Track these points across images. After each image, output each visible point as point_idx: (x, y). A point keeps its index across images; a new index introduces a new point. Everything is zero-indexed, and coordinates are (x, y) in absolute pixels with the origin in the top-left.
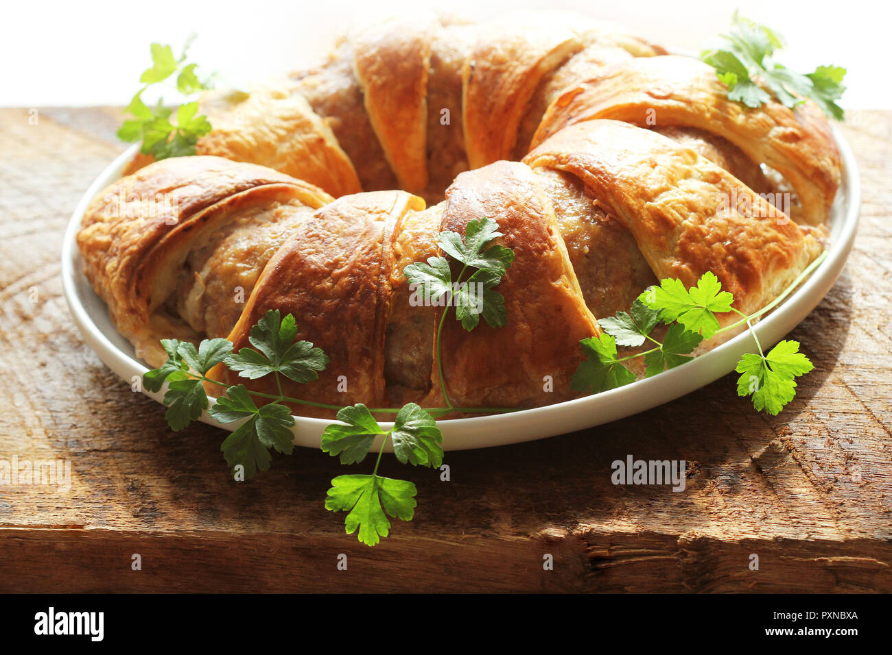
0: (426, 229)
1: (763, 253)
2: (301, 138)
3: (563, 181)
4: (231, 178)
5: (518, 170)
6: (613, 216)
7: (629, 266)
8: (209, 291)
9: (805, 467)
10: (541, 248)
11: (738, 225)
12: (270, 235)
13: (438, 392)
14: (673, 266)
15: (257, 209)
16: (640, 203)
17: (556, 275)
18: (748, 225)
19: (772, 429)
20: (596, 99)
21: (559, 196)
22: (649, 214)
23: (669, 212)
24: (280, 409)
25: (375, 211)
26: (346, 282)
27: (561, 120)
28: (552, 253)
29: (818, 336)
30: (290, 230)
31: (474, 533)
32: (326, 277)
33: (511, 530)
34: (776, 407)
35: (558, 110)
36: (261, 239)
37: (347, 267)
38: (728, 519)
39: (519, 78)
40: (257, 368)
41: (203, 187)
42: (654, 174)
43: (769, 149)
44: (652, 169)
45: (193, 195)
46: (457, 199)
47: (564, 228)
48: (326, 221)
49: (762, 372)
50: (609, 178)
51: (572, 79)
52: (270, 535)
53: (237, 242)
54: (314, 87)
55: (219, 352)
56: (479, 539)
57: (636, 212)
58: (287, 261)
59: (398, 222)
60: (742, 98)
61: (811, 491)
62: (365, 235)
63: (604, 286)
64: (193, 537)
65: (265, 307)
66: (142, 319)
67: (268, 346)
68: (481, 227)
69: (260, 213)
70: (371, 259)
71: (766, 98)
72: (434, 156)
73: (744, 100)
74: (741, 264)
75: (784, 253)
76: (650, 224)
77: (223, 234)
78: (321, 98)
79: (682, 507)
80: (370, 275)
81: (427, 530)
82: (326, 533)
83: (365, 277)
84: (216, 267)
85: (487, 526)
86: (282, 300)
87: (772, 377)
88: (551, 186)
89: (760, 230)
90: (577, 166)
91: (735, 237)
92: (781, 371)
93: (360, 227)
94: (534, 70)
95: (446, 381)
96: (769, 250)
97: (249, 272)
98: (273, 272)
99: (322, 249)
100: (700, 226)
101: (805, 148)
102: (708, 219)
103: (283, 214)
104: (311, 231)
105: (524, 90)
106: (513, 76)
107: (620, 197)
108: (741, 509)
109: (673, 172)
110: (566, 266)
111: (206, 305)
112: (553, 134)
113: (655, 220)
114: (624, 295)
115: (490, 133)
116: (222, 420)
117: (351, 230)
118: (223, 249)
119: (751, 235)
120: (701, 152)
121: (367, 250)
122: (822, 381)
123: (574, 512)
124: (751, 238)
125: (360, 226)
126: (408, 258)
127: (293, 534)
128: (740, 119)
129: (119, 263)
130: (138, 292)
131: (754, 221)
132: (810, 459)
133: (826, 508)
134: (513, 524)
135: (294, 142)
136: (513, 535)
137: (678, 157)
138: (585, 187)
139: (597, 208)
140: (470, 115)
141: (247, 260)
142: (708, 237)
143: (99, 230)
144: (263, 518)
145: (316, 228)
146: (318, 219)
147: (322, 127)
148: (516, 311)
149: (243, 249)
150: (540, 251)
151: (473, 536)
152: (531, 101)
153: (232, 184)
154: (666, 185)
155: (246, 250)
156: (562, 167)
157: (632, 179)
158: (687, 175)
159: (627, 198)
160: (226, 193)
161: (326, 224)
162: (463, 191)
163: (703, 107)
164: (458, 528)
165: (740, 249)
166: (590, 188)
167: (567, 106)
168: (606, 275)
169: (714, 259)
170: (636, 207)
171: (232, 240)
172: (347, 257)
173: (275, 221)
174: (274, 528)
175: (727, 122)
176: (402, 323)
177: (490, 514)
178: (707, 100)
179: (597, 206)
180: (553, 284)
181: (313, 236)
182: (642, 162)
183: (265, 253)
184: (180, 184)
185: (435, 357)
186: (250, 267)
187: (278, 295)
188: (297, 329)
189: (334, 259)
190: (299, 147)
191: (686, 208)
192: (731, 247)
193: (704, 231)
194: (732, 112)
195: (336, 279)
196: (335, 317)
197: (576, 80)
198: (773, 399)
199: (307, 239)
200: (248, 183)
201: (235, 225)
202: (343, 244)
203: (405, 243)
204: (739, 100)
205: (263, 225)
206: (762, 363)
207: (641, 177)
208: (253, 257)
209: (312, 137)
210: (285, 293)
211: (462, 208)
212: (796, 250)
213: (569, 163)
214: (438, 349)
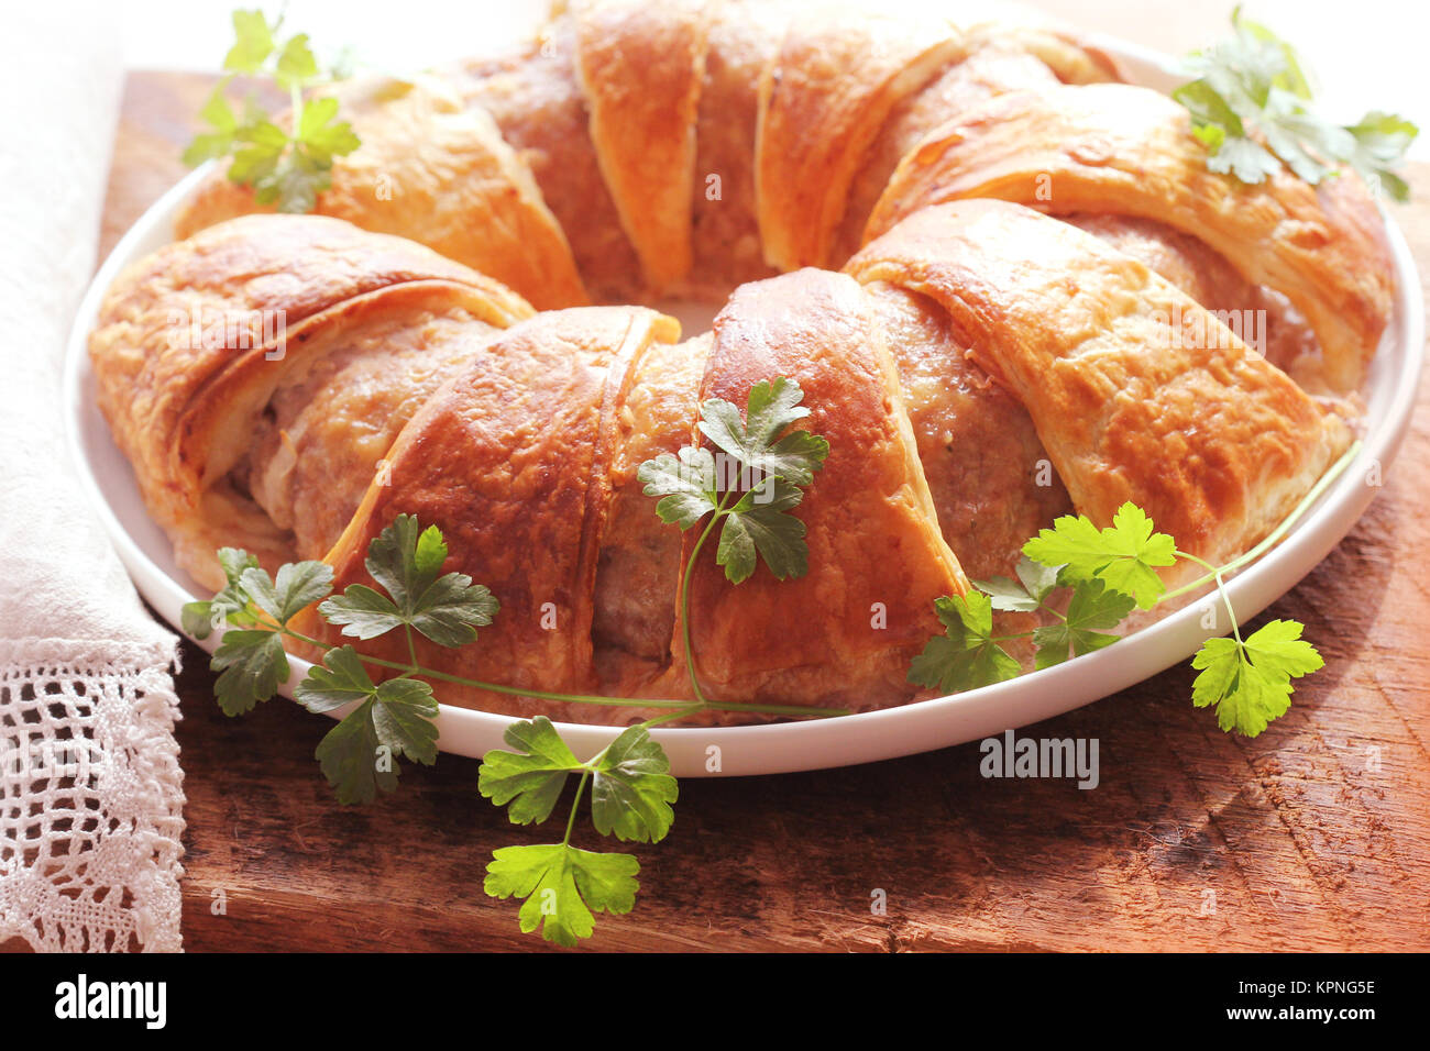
0: (678, 384)
1: (1251, 451)
2: (479, 186)
3: (915, 311)
4: (353, 265)
5: (840, 288)
6: (998, 381)
7: (1020, 468)
8: (304, 465)
9: (1299, 839)
10: (870, 436)
11: (1210, 401)
12: (411, 374)
13: (681, 672)
14: (1096, 471)
15: (393, 324)
16: (1044, 360)
17: (893, 485)
18: (1227, 401)
19: (1248, 761)
20: (983, 157)
21: (907, 339)
22: (1060, 380)
23: (1093, 376)
24: (412, 688)
25: (592, 347)
26: (535, 473)
27: (919, 189)
28: (887, 446)
29: (1337, 589)
30: (445, 366)
31: (728, 927)
32: (500, 462)
33: (792, 925)
34: (1256, 725)
35: (915, 171)
36: (395, 380)
37: (537, 445)
38: (1163, 929)
39: (854, 106)
40: (375, 619)
41: (303, 281)
42: (1073, 308)
43: (1273, 258)
44: (1068, 298)
45: (285, 293)
46: (732, 339)
47: (911, 397)
48: (508, 359)
49: (1236, 665)
50: (994, 313)
51: (944, 113)
52: (382, 905)
53: (355, 382)
54: (506, 95)
55: (310, 584)
56: (735, 938)
57: (1038, 375)
58: (436, 428)
59: (629, 369)
60: (1232, 168)
61: (1307, 886)
62: (571, 390)
63: (976, 501)
64: (250, 900)
65: (395, 507)
66: (189, 503)
67: (397, 578)
68: (775, 395)
69: (398, 331)
70: (580, 436)
71: (1273, 167)
72: (704, 223)
73: (1236, 172)
74: (1212, 470)
75: (1287, 451)
76: (1060, 397)
77: (332, 366)
78: (518, 115)
79: (1086, 901)
80: (576, 463)
81: (649, 915)
82: (477, 909)
83: (567, 467)
84: (317, 423)
85: (751, 916)
86: (423, 497)
87: (1251, 675)
88: (894, 320)
89: (1248, 410)
90: (941, 288)
91: (1205, 422)
92: (1268, 668)
93: (566, 375)
94: (880, 94)
95: (696, 656)
96: (1262, 446)
97: (373, 437)
98: (412, 447)
99: (499, 412)
100: (1146, 401)
101: (1333, 259)
102: (1159, 390)
103: (438, 335)
104: (480, 377)
105: (861, 129)
106: (844, 103)
107: (1012, 347)
108: (1187, 912)
109: (1104, 304)
110: (911, 469)
111: (296, 487)
112: (906, 214)
113: (1068, 390)
114: (1009, 519)
115: (800, 197)
116: (316, 704)
117: (549, 378)
118: (332, 392)
119: (1233, 418)
120: (1156, 264)
121: (572, 419)
122: (1339, 676)
123: (902, 898)
124: (1231, 424)
125: (564, 373)
126: (643, 436)
127: (421, 906)
128: (1226, 205)
129: (154, 402)
130: (183, 456)
131: (1238, 394)
132: (1309, 823)
133: (1330, 919)
134: (796, 914)
135: (466, 193)
136: (794, 935)
137: (1116, 277)
138: (953, 325)
139: (971, 364)
140: (767, 164)
141: (370, 417)
142: (1158, 422)
143: (124, 337)
144: (372, 874)
145: (489, 371)
146: (494, 355)
147: (515, 168)
148: (822, 545)
149: (364, 396)
150: (869, 441)
151: (726, 932)
152: (872, 147)
153: (353, 277)
154: (1091, 328)
155: (369, 398)
156: (915, 285)
157: (1033, 316)
158: (1129, 309)
159: (1023, 351)
160: (342, 294)
161: (508, 364)
162: (744, 324)
163: (1164, 184)
164: (701, 914)
165: (1212, 444)
166: (962, 327)
167: (933, 165)
168: (980, 481)
169: (1166, 459)
170: (1037, 367)
171: (346, 379)
172: (540, 428)
173: (421, 348)
174: (389, 894)
175: (1202, 209)
176: (626, 547)
177: (759, 892)
178: (1170, 170)
179: (971, 359)
180: (888, 499)
181: (484, 385)
182: (1052, 285)
183: (401, 407)
184: (265, 269)
185: (680, 612)
186: (374, 428)
187: (417, 488)
188: (446, 549)
189: (516, 430)
190: (475, 202)
191: (1123, 370)
192: (1196, 439)
193: (1152, 411)
194: (1213, 193)
195: (518, 468)
196: (512, 533)
197: (951, 117)
198: (1253, 711)
199: (473, 391)
200: (380, 277)
201: (354, 350)
202: (533, 403)
203: (639, 407)
204: (1225, 170)
205: (401, 354)
206: (1238, 651)
207: (1049, 312)
208: (379, 412)
209: (496, 185)
210: (430, 485)
211: (740, 358)
212: (1308, 444)
213: (928, 281)
214: (684, 600)
